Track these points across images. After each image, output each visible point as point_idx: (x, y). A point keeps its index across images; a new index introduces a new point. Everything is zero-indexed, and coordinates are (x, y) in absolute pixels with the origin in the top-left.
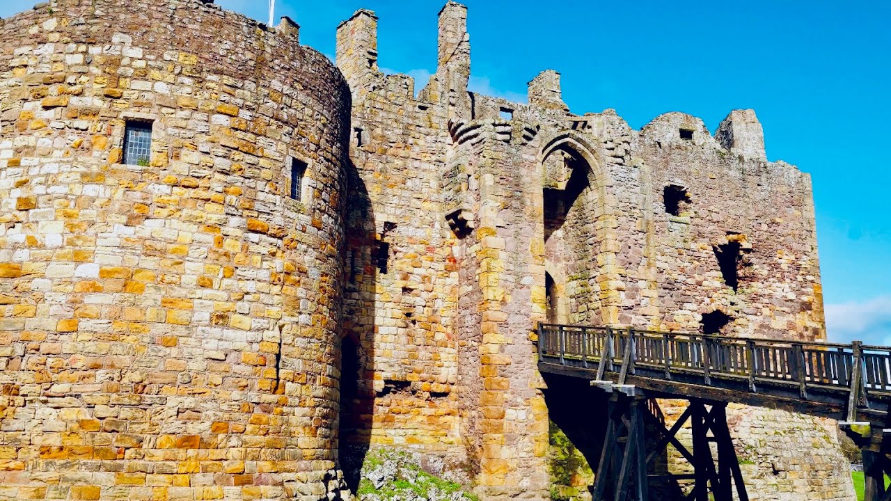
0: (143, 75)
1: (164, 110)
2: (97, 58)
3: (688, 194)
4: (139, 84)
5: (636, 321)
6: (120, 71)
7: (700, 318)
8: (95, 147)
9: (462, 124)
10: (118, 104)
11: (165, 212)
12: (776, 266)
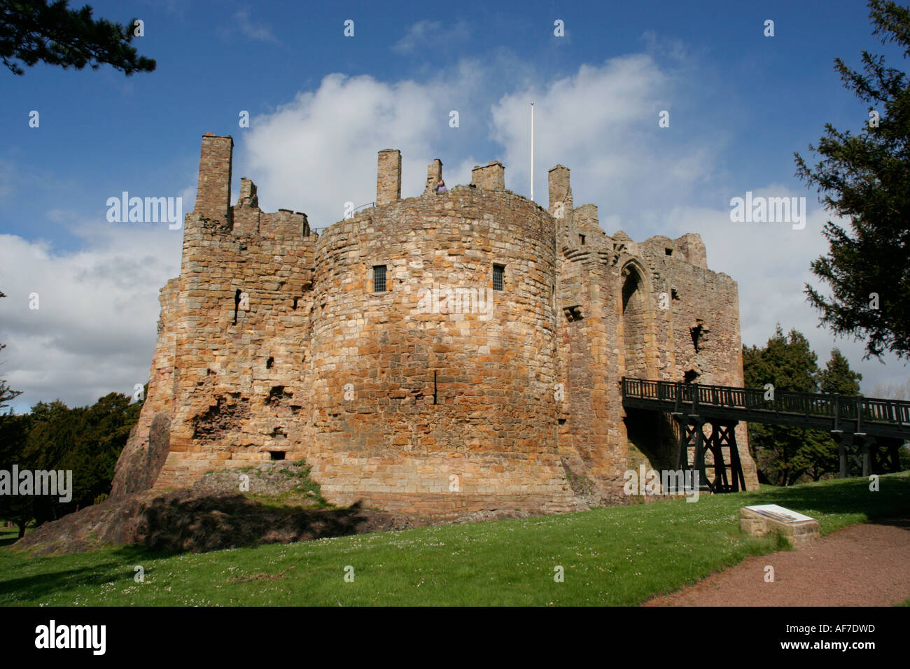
0: (500, 239)
1: (510, 259)
2: (477, 228)
3: (677, 295)
4: (498, 244)
5: (665, 376)
6: (489, 235)
7: (683, 374)
8: (481, 280)
9: (577, 250)
10: (490, 255)
11: (515, 317)
12: (720, 342)
